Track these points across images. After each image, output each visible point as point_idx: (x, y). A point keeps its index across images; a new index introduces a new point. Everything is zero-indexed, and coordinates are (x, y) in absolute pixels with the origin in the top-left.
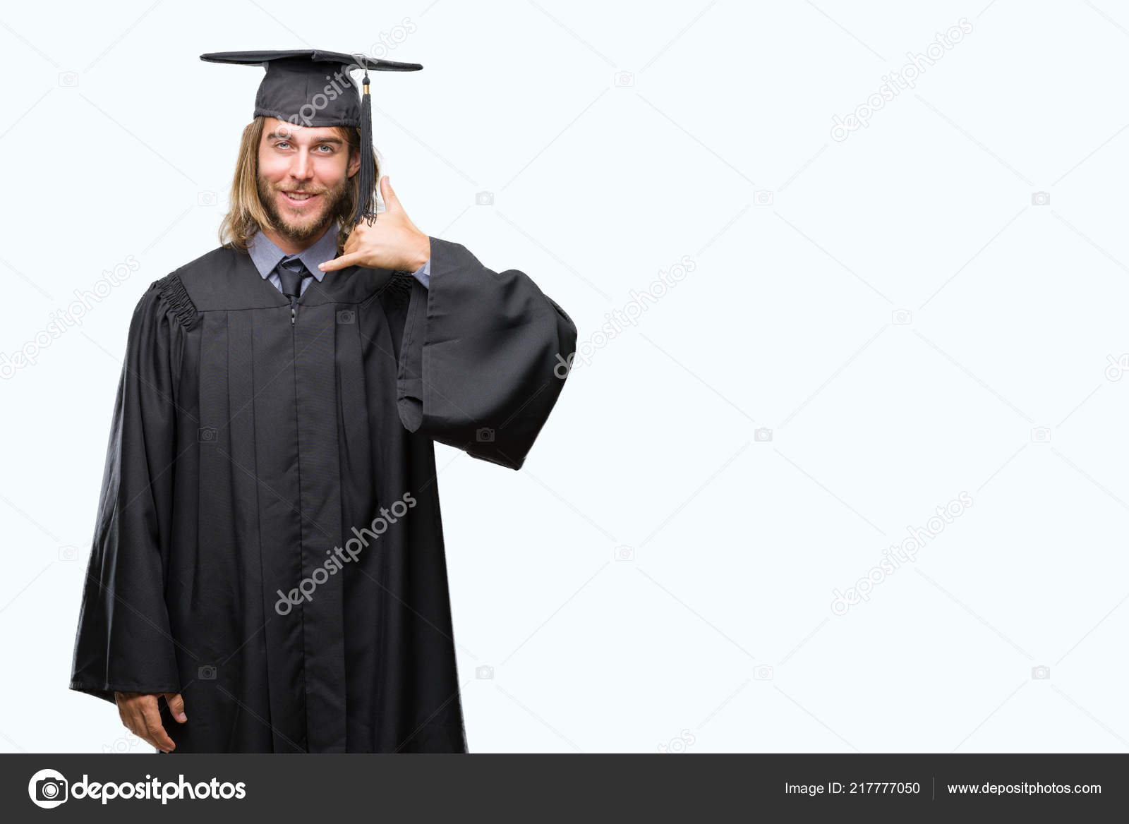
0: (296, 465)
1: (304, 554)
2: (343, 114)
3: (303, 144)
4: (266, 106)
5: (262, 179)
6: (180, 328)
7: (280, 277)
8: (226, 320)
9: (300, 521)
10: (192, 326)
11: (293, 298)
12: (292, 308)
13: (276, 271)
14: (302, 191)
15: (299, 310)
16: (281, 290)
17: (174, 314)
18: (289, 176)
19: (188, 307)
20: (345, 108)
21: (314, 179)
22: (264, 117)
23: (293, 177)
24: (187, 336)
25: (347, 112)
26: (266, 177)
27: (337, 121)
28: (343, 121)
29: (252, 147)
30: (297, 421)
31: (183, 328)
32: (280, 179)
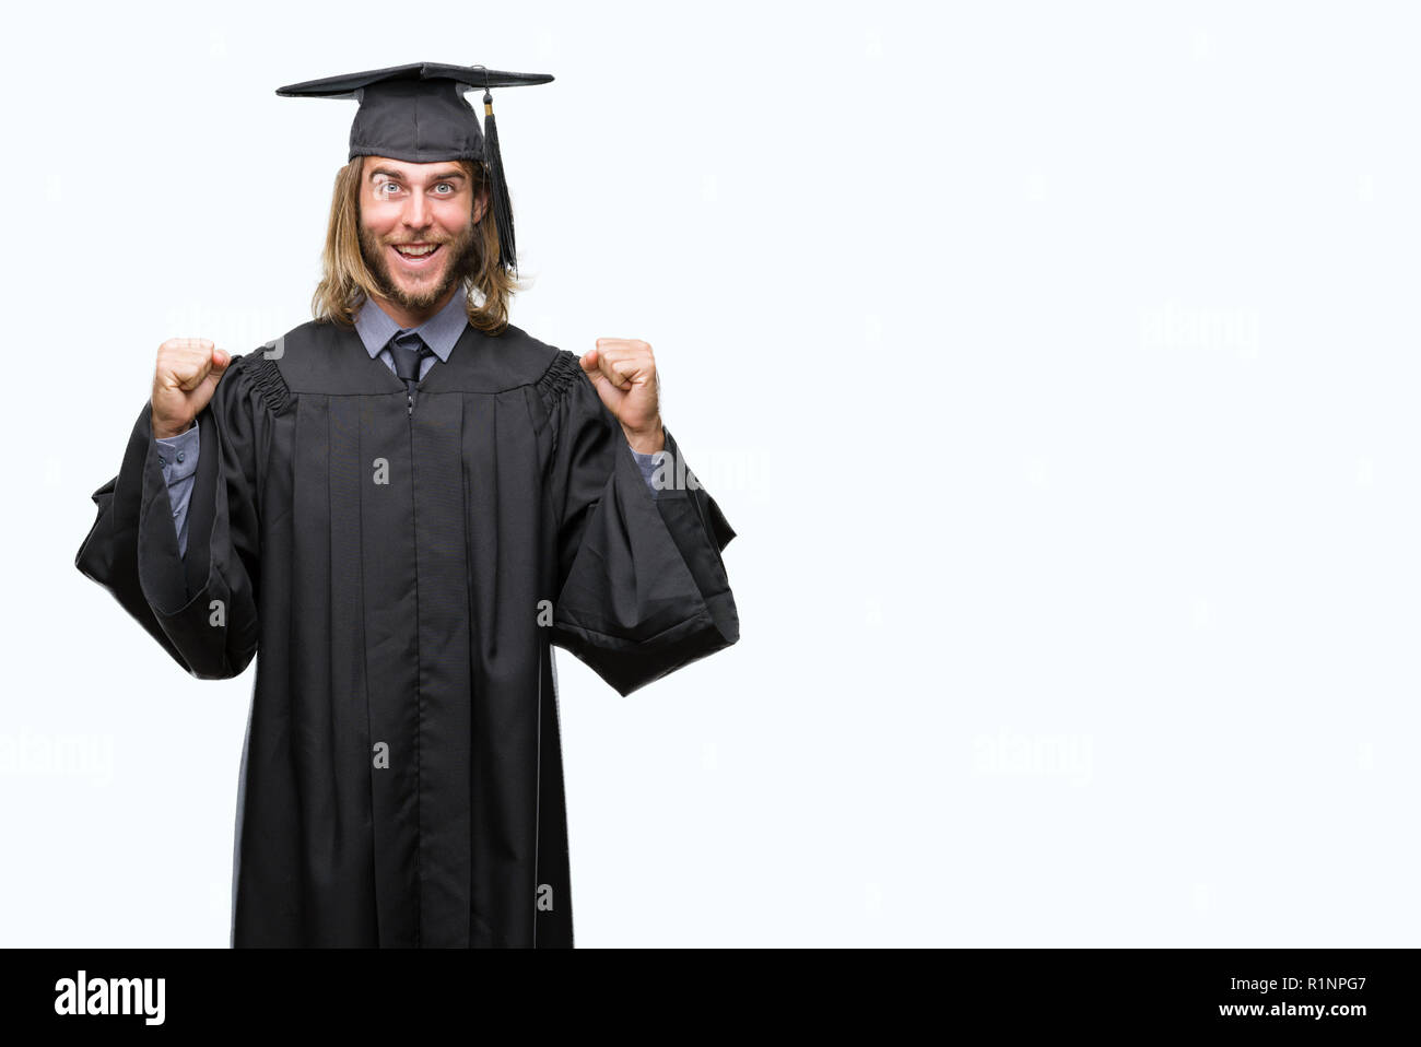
0: (414, 592)
1: (422, 704)
2: (463, 145)
3: (416, 184)
4: (364, 143)
5: (366, 232)
6: (266, 412)
7: (393, 357)
8: (326, 407)
9: (419, 661)
10: (281, 410)
11: (410, 383)
12: (409, 395)
13: (387, 348)
14: (420, 242)
15: (418, 396)
16: (395, 372)
17: (259, 394)
18: (401, 225)
19: (277, 387)
20: (464, 137)
21: (434, 225)
22: (364, 156)
23: (408, 226)
24: (274, 422)
25: (467, 141)
26: (371, 230)
27: (457, 153)
28: (464, 154)
29: (351, 194)
30: (415, 536)
31: (271, 412)
32: (391, 229)
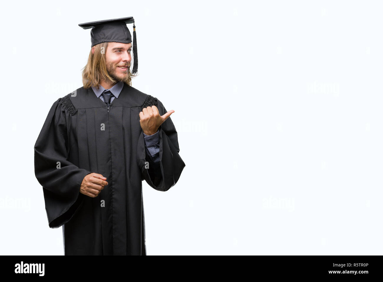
0: (110, 160)
1: (113, 191)
3: (126, 50)
4: (108, 39)
6: (69, 114)
7: (103, 97)
8: (85, 112)
10: (74, 114)
11: (108, 104)
12: (108, 107)
13: (102, 95)
15: (110, 108)
16: (104, 101)
17: (67, 110)
19: (72, 108)
22: (108, 42)
24: (72, 117)
31: (71, 115)
32: (118, 63)
